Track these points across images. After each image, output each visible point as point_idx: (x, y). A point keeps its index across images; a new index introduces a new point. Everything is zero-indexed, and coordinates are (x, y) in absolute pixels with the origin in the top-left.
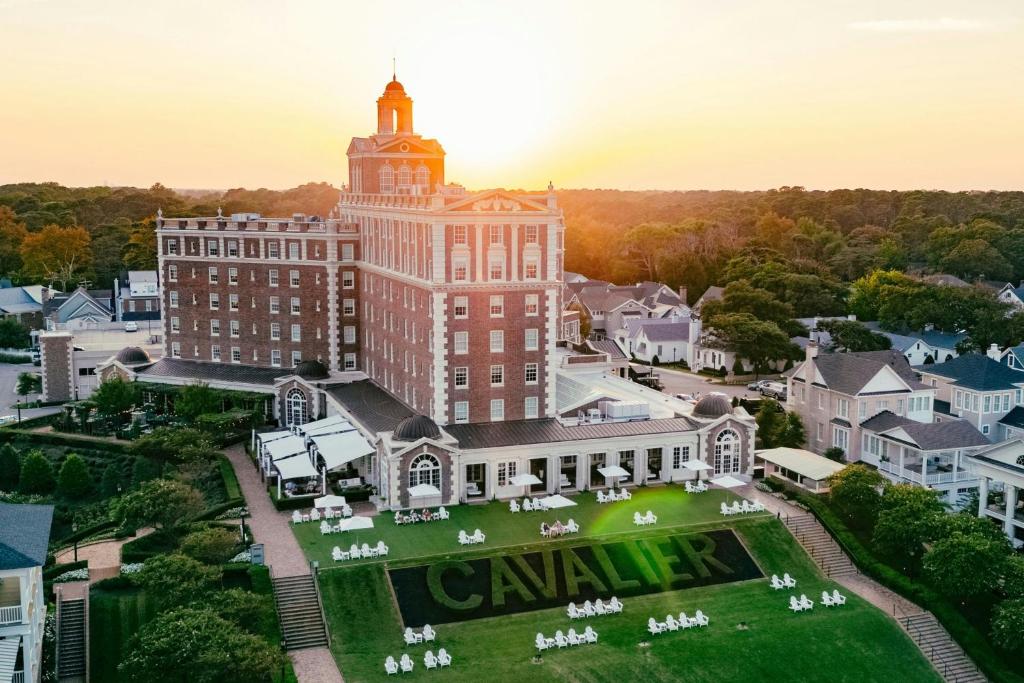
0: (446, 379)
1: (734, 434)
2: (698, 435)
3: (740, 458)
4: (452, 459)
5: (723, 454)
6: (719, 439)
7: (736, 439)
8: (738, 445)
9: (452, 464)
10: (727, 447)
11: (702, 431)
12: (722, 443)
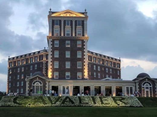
0: (51, 65)
1: (149, 83)
2: (135, 83)
3: (152, 92)
4: (46, 82)
5: (146, 90)
6: (143, 85)
7: (150, 85)
8: (151, 88)
9: (46, 84)
10: (147, 88)
11: (136, 81)
12: (145, 86)
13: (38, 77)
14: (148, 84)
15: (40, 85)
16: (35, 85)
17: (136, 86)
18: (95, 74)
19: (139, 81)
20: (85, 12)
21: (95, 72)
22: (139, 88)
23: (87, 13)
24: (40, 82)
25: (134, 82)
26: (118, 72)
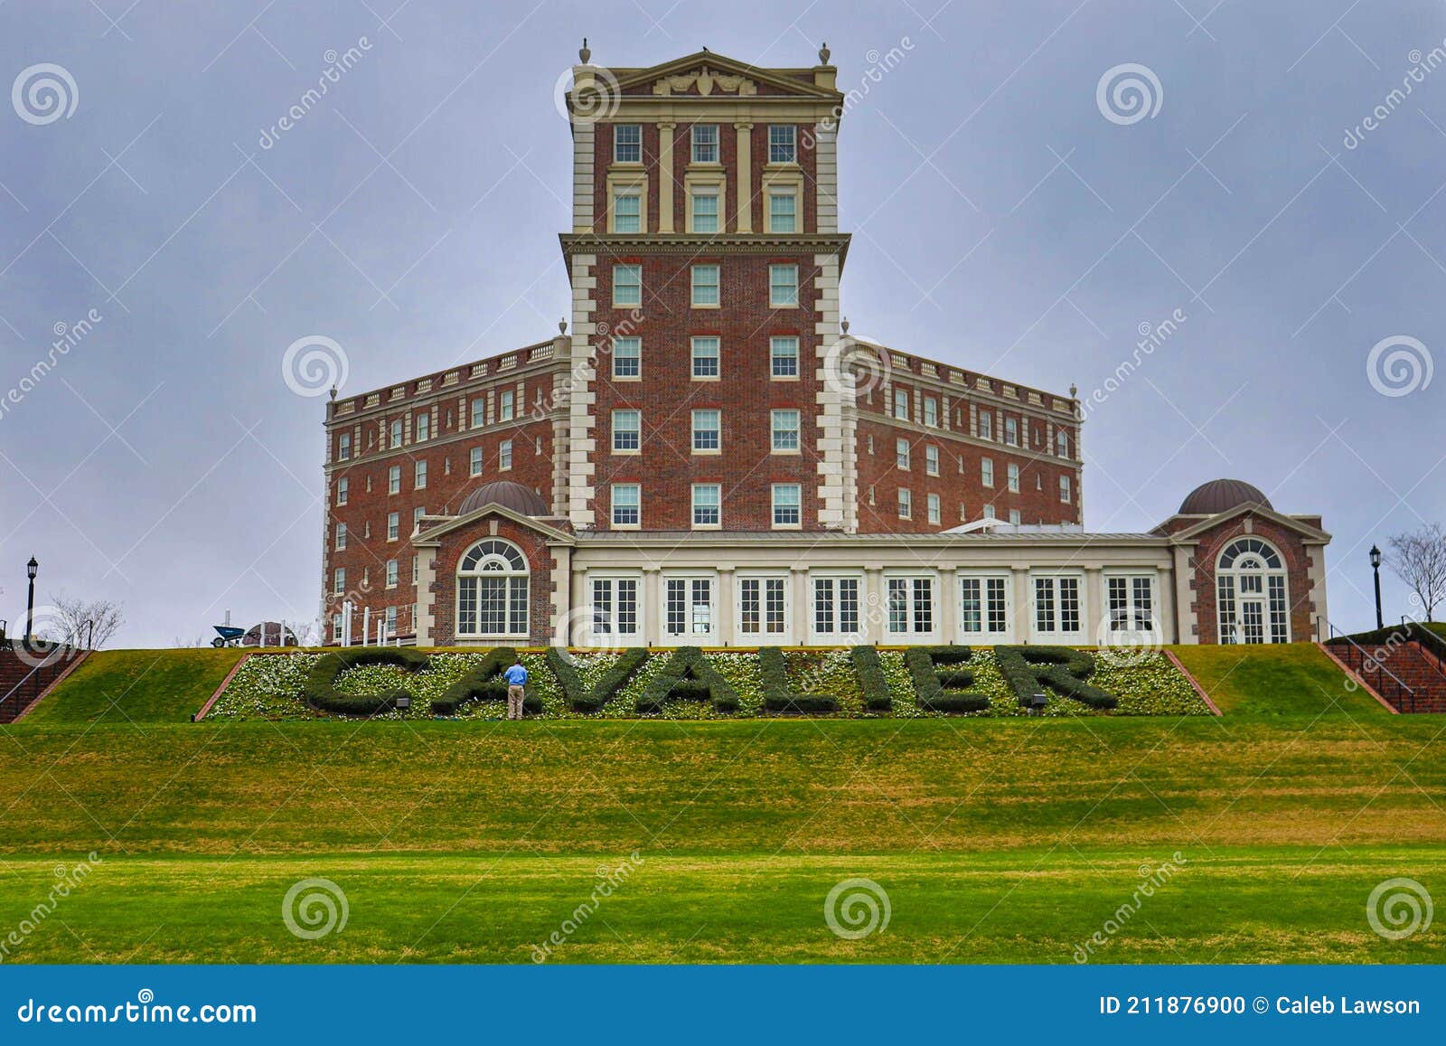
0: (590, 430)
1: (1266, 552)
2: (1171, 549)
3: (1288, 612)
4: (554, 555)
5: (1241, 598)
6: (1226, 563)
7: (1274, 563)
8: (1280, 579)
9: (554, 565)
10: (1252, 583)
11: (1177, 538)
12: (1236, 570)
13: (494, 516)
14: (1257, 557)
15: (508, 570)
16: (478, 570)
17: (1173, 572)
18: (904, 497)
19: (1196, 537)
20: (820, 63)
21: (905, 486)
22: (1193, 585)
23: (833, 71)
24: (511, 554)
25: (1161, 541)
26: (1064, 483)
